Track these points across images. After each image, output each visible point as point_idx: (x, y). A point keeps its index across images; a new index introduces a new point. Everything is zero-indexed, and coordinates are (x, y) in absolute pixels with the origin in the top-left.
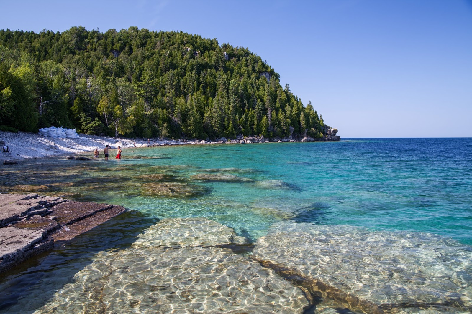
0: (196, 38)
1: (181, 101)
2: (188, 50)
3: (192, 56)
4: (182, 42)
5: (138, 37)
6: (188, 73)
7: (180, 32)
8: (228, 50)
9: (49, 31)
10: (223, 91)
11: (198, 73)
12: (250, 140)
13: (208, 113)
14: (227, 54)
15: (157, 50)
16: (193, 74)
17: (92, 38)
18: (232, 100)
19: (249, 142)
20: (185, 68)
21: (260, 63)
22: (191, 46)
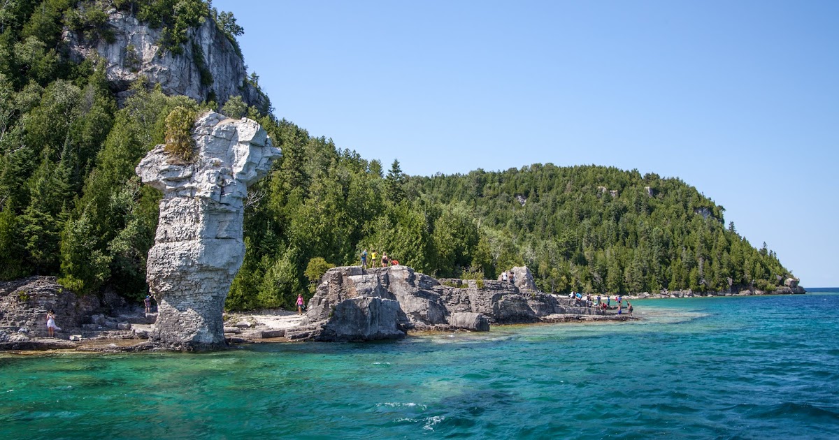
0: (612, 172)
1: (600, 255)
2: (603, 191)
3: (609, 200)
4: (595, 181)
5: (544, 177)
6: (605, 222)
7: (591, 165)
8: (653, 184)
9: (443, 175)
10: (645, 240)
11: (617, 219)
12: (675, 295)
13: (629, 268)
14: (650, 189)
15: (567, 194)
16: (611, 223)
17: (493, 182)
18: (656, 251)
19: (673, 296)
20: (601, 214)
21: (695, 196)
22: (607, 185)
